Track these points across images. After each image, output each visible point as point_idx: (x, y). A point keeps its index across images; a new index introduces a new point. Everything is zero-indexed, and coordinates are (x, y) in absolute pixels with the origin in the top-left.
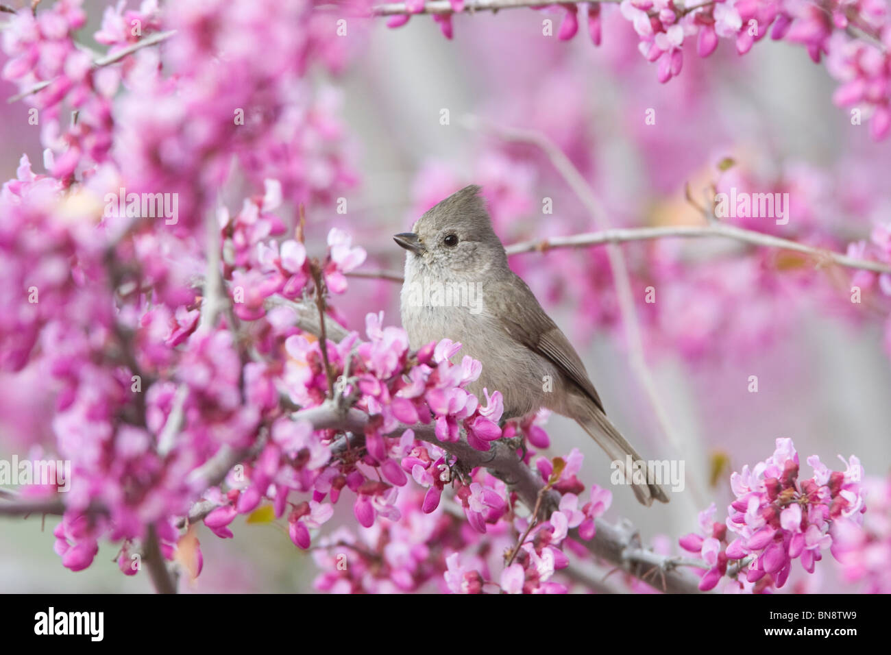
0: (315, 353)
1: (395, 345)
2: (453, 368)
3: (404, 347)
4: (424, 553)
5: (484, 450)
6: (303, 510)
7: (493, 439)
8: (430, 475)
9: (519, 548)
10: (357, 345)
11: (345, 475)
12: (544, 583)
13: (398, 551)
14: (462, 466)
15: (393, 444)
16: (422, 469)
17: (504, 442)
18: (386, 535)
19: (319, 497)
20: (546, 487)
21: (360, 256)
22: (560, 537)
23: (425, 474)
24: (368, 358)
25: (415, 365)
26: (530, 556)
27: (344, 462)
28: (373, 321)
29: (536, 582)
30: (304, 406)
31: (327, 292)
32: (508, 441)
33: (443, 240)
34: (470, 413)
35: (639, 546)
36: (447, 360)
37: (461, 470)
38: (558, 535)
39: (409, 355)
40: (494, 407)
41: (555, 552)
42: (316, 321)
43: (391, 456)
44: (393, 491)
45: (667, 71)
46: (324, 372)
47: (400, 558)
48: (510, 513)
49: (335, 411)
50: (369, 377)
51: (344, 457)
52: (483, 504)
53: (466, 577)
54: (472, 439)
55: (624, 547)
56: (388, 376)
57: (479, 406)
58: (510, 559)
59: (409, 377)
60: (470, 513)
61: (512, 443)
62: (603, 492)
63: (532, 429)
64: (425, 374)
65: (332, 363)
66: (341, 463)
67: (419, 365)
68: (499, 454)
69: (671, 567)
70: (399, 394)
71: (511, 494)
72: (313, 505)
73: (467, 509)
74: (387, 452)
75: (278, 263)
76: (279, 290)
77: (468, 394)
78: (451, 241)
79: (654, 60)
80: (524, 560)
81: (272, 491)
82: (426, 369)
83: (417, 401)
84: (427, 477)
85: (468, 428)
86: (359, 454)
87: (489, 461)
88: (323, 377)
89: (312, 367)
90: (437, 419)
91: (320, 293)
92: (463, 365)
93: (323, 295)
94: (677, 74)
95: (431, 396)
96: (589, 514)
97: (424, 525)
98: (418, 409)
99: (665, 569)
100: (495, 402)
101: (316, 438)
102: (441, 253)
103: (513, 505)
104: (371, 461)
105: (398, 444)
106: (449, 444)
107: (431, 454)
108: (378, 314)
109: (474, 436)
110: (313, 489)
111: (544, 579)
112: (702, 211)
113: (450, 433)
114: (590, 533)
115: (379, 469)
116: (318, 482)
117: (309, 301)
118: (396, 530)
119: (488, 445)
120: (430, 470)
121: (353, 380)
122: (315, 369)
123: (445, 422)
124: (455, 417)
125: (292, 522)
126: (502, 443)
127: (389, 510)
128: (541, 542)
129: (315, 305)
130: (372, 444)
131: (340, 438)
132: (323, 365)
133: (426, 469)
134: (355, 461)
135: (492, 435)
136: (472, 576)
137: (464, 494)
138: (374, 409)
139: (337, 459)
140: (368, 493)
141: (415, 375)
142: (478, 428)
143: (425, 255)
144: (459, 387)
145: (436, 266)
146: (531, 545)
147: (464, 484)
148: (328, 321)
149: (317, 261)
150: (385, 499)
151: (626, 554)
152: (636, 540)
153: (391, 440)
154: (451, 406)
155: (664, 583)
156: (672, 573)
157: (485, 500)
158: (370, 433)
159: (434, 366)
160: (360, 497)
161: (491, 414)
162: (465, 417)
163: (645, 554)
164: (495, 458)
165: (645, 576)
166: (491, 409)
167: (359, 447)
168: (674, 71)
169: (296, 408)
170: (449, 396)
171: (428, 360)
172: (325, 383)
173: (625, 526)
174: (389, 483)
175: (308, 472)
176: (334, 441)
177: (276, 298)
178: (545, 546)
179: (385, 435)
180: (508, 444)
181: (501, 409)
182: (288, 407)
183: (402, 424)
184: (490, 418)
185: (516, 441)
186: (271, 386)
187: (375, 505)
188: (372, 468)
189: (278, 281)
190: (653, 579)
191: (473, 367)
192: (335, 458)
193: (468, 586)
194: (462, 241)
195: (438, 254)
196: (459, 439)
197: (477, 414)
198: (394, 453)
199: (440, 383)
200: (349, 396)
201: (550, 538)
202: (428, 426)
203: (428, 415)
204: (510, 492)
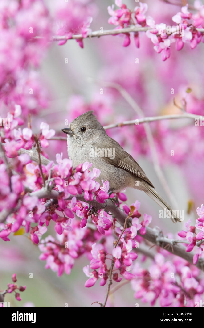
0: (37, 170)
1: (68, 166)
2: (90, 173)
3: (71, 166)
4: (81, 244)
5: (103, 203)
6: (36, 229)
7: (106, 199)
8: (83, 213)
9: (119, 240)
10: (54, 165)
11: (51, 215)
12: (129, 253)
13: (71, 244)
14: (94, 209)
15: (68, 203)
16: (79, 211)
17: (110, 199)
18: (66, 238)
19: (42, 224)
20: (128, 217)
21: (53, 133)
22: (134, 235)
23: (81, 213)
24: (58, 171)
25: (75, 173)
26: (123, 243)
27: (50, 210)
28: (59, 156)
29: (126, 253)
30: (34, 190)
31: (40, 146)
32: (111, 199)
33: (80, 130)
34: (97, 189)
35: (163, 236)
36: (87, 170)
37: (94, 211)
38: (133, 235)
39: (73, 169)
40: (106, 187)
41: (132, 241)
42: (37, 157)
43: (68, 207)
44: (69, 220)
45: (165, 57)
46: (41, 177)
47: (72, 246)
48: (113, 226)
49: (46, 192)
50: (58, 178)
51: (50, 208)
52: (103, 223)
53: (99, 252)
54: (98, 199)
55: (157, 237)
56: (65, 177)
57: (100, 186)
58: (116, 245)
59: (73, 177)
60: (98, 227)
61: (113, 199)
62: (148, 217)
63: (120, 194)
64: (79, 176)
65: (44, 174)
66: (49, 211)
67: (77, 172)
68: (108, 204)
69: (175, 243)
70: (70, 184)
71: (113, 219)
72: (39, 227)
73: (97, 226)
74: (66, 206)
75: (22, 137)
76: (23, 147)
77: (96, 182)
78: (83, 130)
79: (159, 53)
80: (121, 245)
81: (24, 223)
82: (80, 174)
83: (77, 186)
84: (82, 214)
85: (96, 195)
86: (56, 207)
87: (105, 207)
88: (41, 179)
89: (36, 175)
90: (85, 192)
91: (38, 146)
92: (93, 171)
93: (39, 147)
94: (169, 57)
95: (82, 184)
96: (143, 225)
97: (81, 233)
98: (77, 189)
99: (173, 244)
100: (106, 185)
101: (40, 202)
102: (80, 134)
103: (114, 223)
104: (60, 210)
105: (70, 202)
106: (89, 201)
107: (83, 205)
108: (60, 154)
109: (99, 198)
110: (39, 221)
111: (128, 252)
112: (180, 109)
113: (90, 197)
114: (144, 232)
115: (64, 212)
116: (41, 218)
117: (34, 149)
118: (70, 236)
119: (104, 201)
120: (83, 211)
121: (52, 179)
122: (38, 176)
123: (88, 193)
124: (91, 191)
125: (32, 234)
126: (109, 200)
127: (68, 228)
128: (127, 238)
129: (36, 151)
130: (60, 203)
131: (48, 201)
132: (41, 174)
133: (81, 211)
134: (54, 210)
135: (105, 197)
136: (101, 252)
137: (96, 219)
138: (61, 190)
139: (48, 209)
140: (60, 222)
141: (76, 177)
142: (100, 195)
143: (74, 136)
144: (92, 180)
145: (78, 139)
146: (123, 239)
147: (96, 216)
148: (42, 157)
149: (36, 135)
150: (67, 223)
151: (158, 239)
152: (161, 234)
153: (68, 201)
154: (90, 187)
155: (173, 250)
156: (175, 246)
157: (104, 222)
158: (60, 199)
159: (82, 172)
160: (57, 223)
161: (105, 189)
162: (95, 191)
163: (165, 239)
164: (107, 206)
165: (165, 248)
166: (105, 187)
167: (56, 204)
168: (167, 56)
169: (31, 191)
170: (89, 184)
171: (80, 170)
172: (42, 181)
173: (157, 229)
174: (68, 217)
175: (37, 215)
176: (46, 202)
177: (22, 149)
178: (129, 239)
179: (65, 199)
180: (112, 200)
181: (108, 187)
182: (28, 191)
183: (71, 195)
184: (104, 191)
185: (114, 199)
186: (22, 184)
187: (63, 226)
188: (61, 212)
189: (22, 143)
190: (168, 249)
191: (97, 172)
192: (47, 209)
193: (100, 256)
194: (87, 129)
195: (79, 135)
196: (93, 199)
197: (99, 189)
198: (69, 206)
199: (85, 179)
200: (51, 186)
201: (130, 236)
202: (81, 195)
203: (81, 191)
204: (113, 218)
